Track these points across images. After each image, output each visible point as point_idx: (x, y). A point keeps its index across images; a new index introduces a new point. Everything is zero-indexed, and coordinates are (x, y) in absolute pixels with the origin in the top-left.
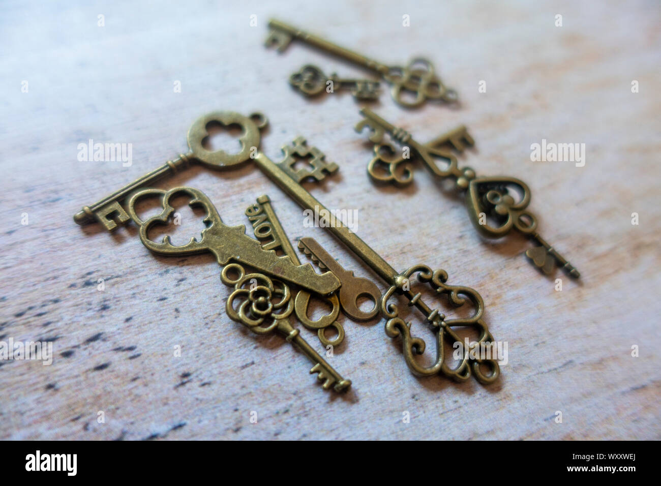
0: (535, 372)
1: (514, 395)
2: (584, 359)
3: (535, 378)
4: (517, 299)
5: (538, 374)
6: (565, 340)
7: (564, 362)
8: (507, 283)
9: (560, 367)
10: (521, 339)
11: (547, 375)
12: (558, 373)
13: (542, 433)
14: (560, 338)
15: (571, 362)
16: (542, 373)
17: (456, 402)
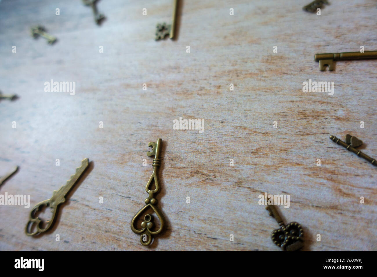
0: (116, 193)
1: (104, 196)
2: (135, 199)
3: (114, 195)
4: (131, 166)
5: (116, 194)
6: (135, 190)
7: (128, 196)
8: (133, 159)
9: (125, 197)
10: (121, 180)
11: (119, 196)
12: (123, 198)
13: (102, 212)
14: (134, 188)
15: (130, 197)
16: (118, 195)
17: (87, 186)
